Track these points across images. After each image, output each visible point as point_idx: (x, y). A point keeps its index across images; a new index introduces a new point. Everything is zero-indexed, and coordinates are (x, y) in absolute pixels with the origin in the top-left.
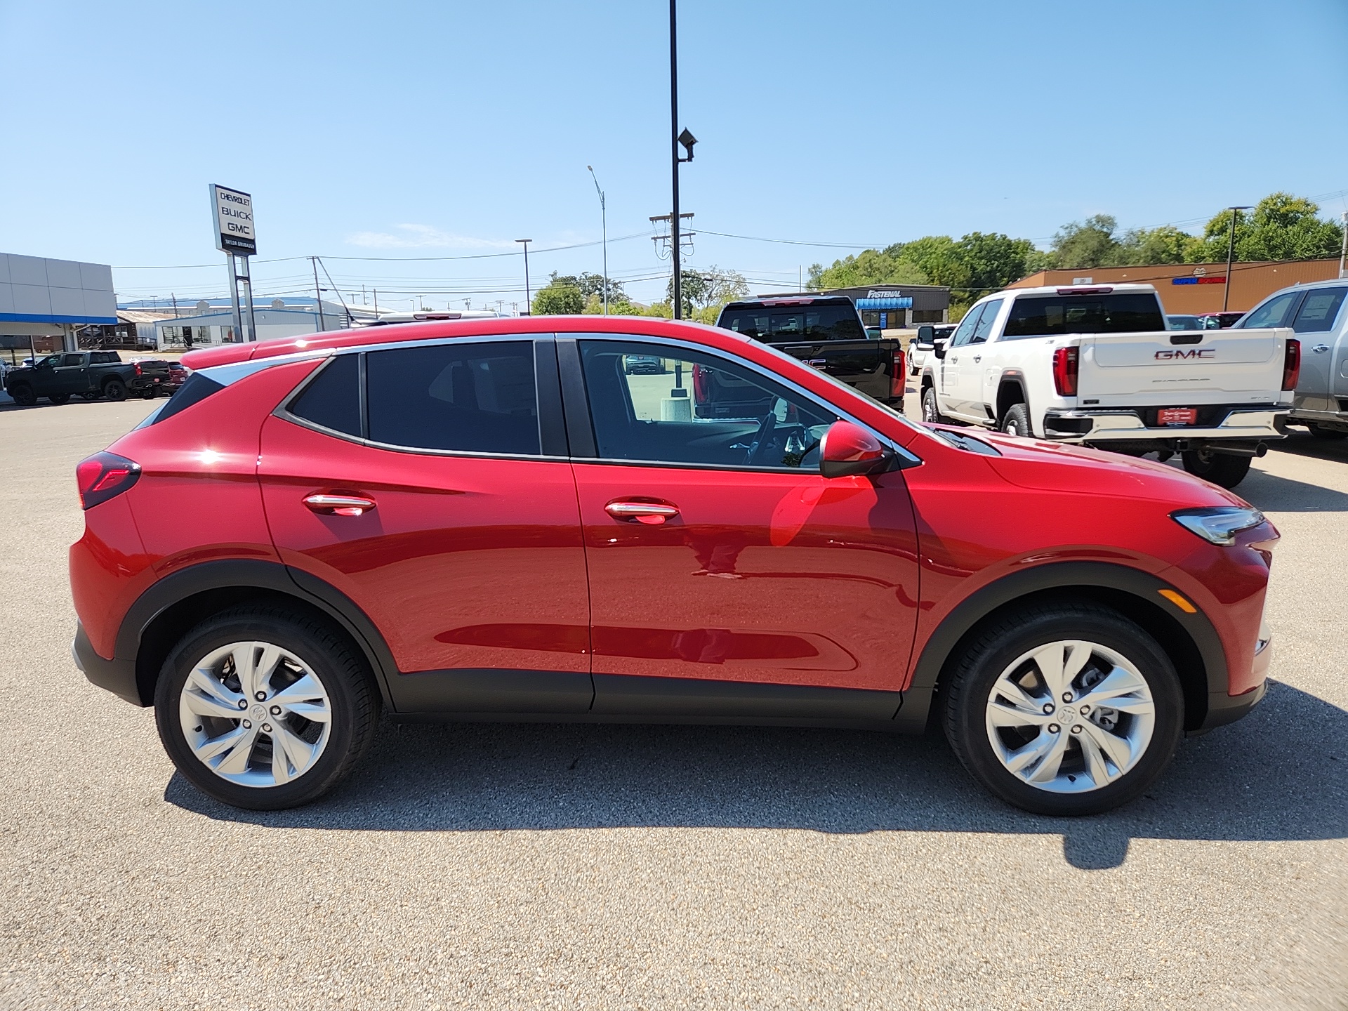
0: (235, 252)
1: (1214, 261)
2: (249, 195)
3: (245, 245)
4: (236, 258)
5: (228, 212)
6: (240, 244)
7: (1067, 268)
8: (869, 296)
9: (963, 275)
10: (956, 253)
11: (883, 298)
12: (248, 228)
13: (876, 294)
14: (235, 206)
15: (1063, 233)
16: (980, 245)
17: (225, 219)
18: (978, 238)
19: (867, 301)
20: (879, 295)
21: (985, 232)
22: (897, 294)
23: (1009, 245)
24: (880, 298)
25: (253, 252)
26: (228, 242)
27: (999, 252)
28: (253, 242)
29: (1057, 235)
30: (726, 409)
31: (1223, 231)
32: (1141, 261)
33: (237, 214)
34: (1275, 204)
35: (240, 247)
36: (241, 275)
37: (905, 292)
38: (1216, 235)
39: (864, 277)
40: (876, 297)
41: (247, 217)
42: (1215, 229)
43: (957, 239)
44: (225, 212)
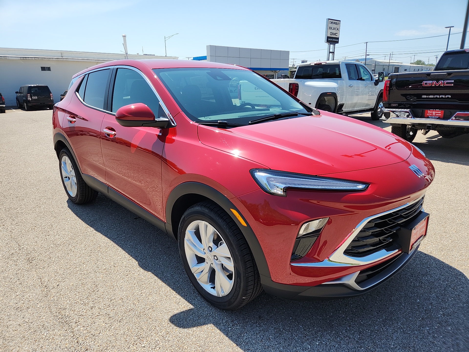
0: (331, 43)
2: (340, 21)
3: (335, 40)
4: (331, 45)
5: (331, 28)
6: (333, 40)
12: (337, 33)
14: (334, 26)
17: (330, 31)
25: (338, 42)
26: (329, 39)
28: (338, 39)
30: (397, 104)
33: (334, 29)
35: (333, 41)
36: (332, 51)
41: (338, 29)
44: (330, 29)
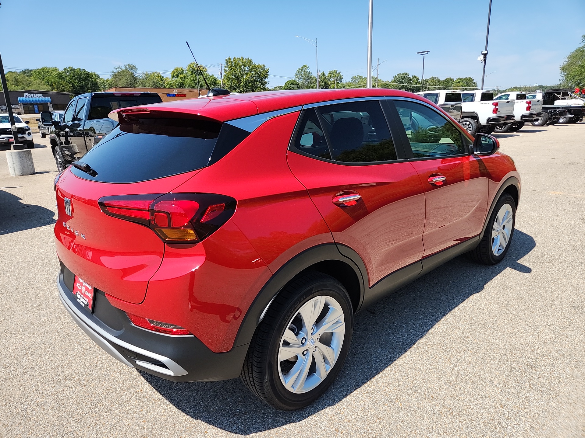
1: (177, 88)
7: (121, 87)
8: (25, 96)
9: (69, 87)
10: (61, 76)
11: (33, 97)
13: (29, 95)
15: (115, 71)
16: (74, 73)
18: (72, 70)
19: (24, 99)
20: (31, 96)
21: (75, 67)
22: (41, 95)
23: (88, 74)
24: (32, 97)
27: (84, 77)
29: (113, 72)
31: (177, 76)
32: (150, 86)
34: (193, 66)
37: (45, 94)
38: (175, 77)
39: (13, 86)
40: (29, 96)
42: (175, 75)
43: (61, 69)
